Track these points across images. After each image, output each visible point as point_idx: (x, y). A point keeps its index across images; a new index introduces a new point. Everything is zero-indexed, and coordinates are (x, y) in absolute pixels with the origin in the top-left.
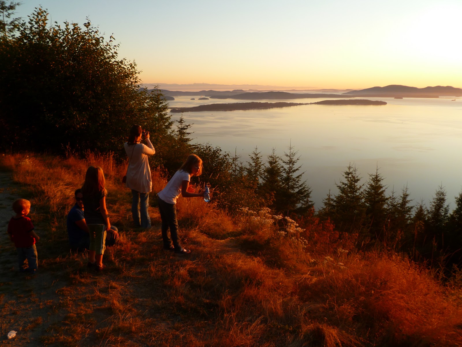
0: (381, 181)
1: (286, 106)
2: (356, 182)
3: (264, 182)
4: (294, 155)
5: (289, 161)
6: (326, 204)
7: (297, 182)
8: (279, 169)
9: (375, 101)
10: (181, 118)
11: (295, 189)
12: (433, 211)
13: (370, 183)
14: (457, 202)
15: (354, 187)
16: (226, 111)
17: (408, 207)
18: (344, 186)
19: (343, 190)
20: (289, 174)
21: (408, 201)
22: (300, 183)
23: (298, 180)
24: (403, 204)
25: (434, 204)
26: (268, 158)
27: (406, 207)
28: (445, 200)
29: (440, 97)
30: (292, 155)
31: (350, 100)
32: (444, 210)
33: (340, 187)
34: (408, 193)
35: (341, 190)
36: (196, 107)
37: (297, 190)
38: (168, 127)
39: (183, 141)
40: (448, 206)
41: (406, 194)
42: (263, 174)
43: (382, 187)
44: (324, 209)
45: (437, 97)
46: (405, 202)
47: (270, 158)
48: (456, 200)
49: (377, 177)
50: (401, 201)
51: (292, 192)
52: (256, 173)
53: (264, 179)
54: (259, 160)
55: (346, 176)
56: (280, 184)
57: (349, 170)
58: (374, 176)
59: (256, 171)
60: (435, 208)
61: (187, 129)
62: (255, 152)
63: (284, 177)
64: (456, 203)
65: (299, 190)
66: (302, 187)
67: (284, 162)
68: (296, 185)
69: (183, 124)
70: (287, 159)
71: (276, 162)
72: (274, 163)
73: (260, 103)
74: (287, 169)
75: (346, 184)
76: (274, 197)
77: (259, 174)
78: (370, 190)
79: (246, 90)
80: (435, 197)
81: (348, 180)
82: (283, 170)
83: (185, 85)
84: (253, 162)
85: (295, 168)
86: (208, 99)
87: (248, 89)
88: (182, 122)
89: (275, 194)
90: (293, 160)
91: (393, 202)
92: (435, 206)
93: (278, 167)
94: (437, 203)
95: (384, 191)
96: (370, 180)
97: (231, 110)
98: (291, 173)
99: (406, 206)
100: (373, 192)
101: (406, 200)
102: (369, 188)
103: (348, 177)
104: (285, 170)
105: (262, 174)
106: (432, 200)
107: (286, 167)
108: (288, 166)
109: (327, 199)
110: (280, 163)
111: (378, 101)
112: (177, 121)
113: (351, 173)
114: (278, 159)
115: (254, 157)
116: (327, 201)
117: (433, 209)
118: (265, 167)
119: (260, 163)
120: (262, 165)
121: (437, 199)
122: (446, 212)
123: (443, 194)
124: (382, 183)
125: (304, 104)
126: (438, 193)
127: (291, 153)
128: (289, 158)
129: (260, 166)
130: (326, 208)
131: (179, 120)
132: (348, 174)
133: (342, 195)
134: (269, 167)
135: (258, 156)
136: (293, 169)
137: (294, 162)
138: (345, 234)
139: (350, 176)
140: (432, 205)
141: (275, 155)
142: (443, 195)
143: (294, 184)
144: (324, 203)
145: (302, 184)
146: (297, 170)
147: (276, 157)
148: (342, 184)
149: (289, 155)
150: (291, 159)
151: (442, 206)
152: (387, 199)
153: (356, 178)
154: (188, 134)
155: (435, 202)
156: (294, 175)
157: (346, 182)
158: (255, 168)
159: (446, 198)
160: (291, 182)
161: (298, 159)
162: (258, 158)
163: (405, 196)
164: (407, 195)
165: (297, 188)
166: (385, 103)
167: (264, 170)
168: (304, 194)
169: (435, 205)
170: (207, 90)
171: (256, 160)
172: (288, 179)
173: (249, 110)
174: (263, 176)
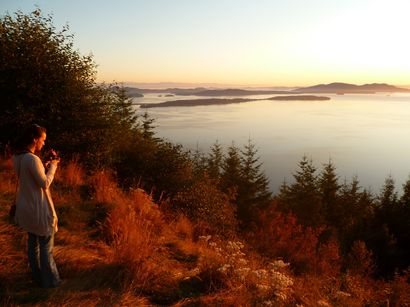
0: (334, 170)
1: (243, 102)
2: (313, 172)
3: (225, 171)
4: (253, 147)
5: (248, 152)
6: (281, 191)
7: (256, 172)
8: (238, 159)
9: (320, 96)
10: (145, 113)
11: (254, 179)
12: (383, 197)
13: (324, 172)
14: (404, 188)
15: (311, 177)
16: (189, 106)
17: (358, 193)
18: (299, 175)
19: (298, 179)
20: (248, 164)
21: (358, 188)
22: (259, 173)
23: (257, 170)
24: (353, 191)
25: (383, 191)
26: (228, 149)
27: (356, 194)
28: (394, 187)
29: (376, 93)
30: (251, 146)
31: (298, 96)
32: (393, 196)
33: (296, 176)
34: (358, 180)
35: (297, 179)
36: (163, 103)
37: (256, 180)
38: (132, 121)
39: (147, 135)
40: (397, 193)
41: (356, 181)
42: (224, 164)
43: (335, 175)
44: (280, 195)
45: (374, 93)
46: (355, 188)
47: (230, 150)
48: (403, 187)
49: (330, 166)
50: (351, 188)
51: (252, 181)
52: (216, 164)
53: (224, 169)
54: (220, 151)
55: (301, 165)
56: (239, 173)
57: (304, 161)
58: (328, 166)
59: (217, 162)
60: (385, 195)
61: (151, 123)
62: (216, 144)
63: (244, 167)
64: (403, 190)
65: (258, 180)
66: (261, 177)
67: (243, 154)
68: (255, 175)
69: (148, 118)
70: (246, 151)
71: (235, 153)
72: (234, 154)
73: (219, 99)
74: (247, 160)
75: (301, 174)
76: (236, 192)
77: (219, 164)
78: (324, 179)
79: (207, 87)
80: (385, 184)
81: (303, 170)
82: (243, 161)
83: (153, 84)
84: (214, 154)
85: (254, 159)
86: (174, 96)
87: (209, 87)
88: (147, 116)
89: (236, 188)
90: (253, 151)
91: (345, 190)
92: (385, 193)
93: (238, 158)
94: (386, 190)
95: (337, 179)
96: (324, 169)
97: (194, 106)
98: (250, 164)
99: (356, 192)
100: (327, 180)
101: (356, 187)
102: (323, 177)
103: (303, 167)
104: (244, 161)
105: (222, 165)
106: (382, 188)
107: (246, 158)
108: (248, 157)
109: (282, 187)
110: (240, 154)
111: (323, 97)
112: (142, 115)
113: (306, 163)
114: (237, 150)
115: (215, 149)
116: (282, 188)
117: (383, 196)
118: (225, 158)
119: (221, 154)
120: (223, 156)
121: (386, 186)
122: (395, 198)
123: (391, 181)
124: (335, 172)
125: (258, 100)
126: (387, 181)
127: (250, 145)
128: (248, 150)
129: (220, 157)
130: (282, 194)
131: (144, 115)
132: (303, 164)
133: (297, 183)
134: (230, 157)
135: (218, 148)
136: (252, 160)
137: (253, 154)
138: (309, 229)
139: (306, 165)
140: (382, 192)
141: (234, 146)
142: (392, 183)
143: (253, 174)
144: (280, 190)
145: (261, 174)
146: (256, 160)
147: (236, 148)
148: (298, 173)
149: (248, 147)
150: (250, 150)
151: (392, 193)
152: (340, 187)
153: (313, 169)
154: (152, 127)
155: (384, 189)
156: (254, 166)
157: (302, 172)
158: (216, 159)
159: (395, 185)
160: (251, 172)
161: (256, 151)
162: (218, 150)
163: (355, 183)
164: (357, 183)
165: (256, 177)
166: (329, 99)
167: (225, 161)
168: (262, 183)
169: (385, 191)
170: (172, 88)
171: (217, 151)
172: (247, 170)
173: (210, 105)
174: (224, 166)
